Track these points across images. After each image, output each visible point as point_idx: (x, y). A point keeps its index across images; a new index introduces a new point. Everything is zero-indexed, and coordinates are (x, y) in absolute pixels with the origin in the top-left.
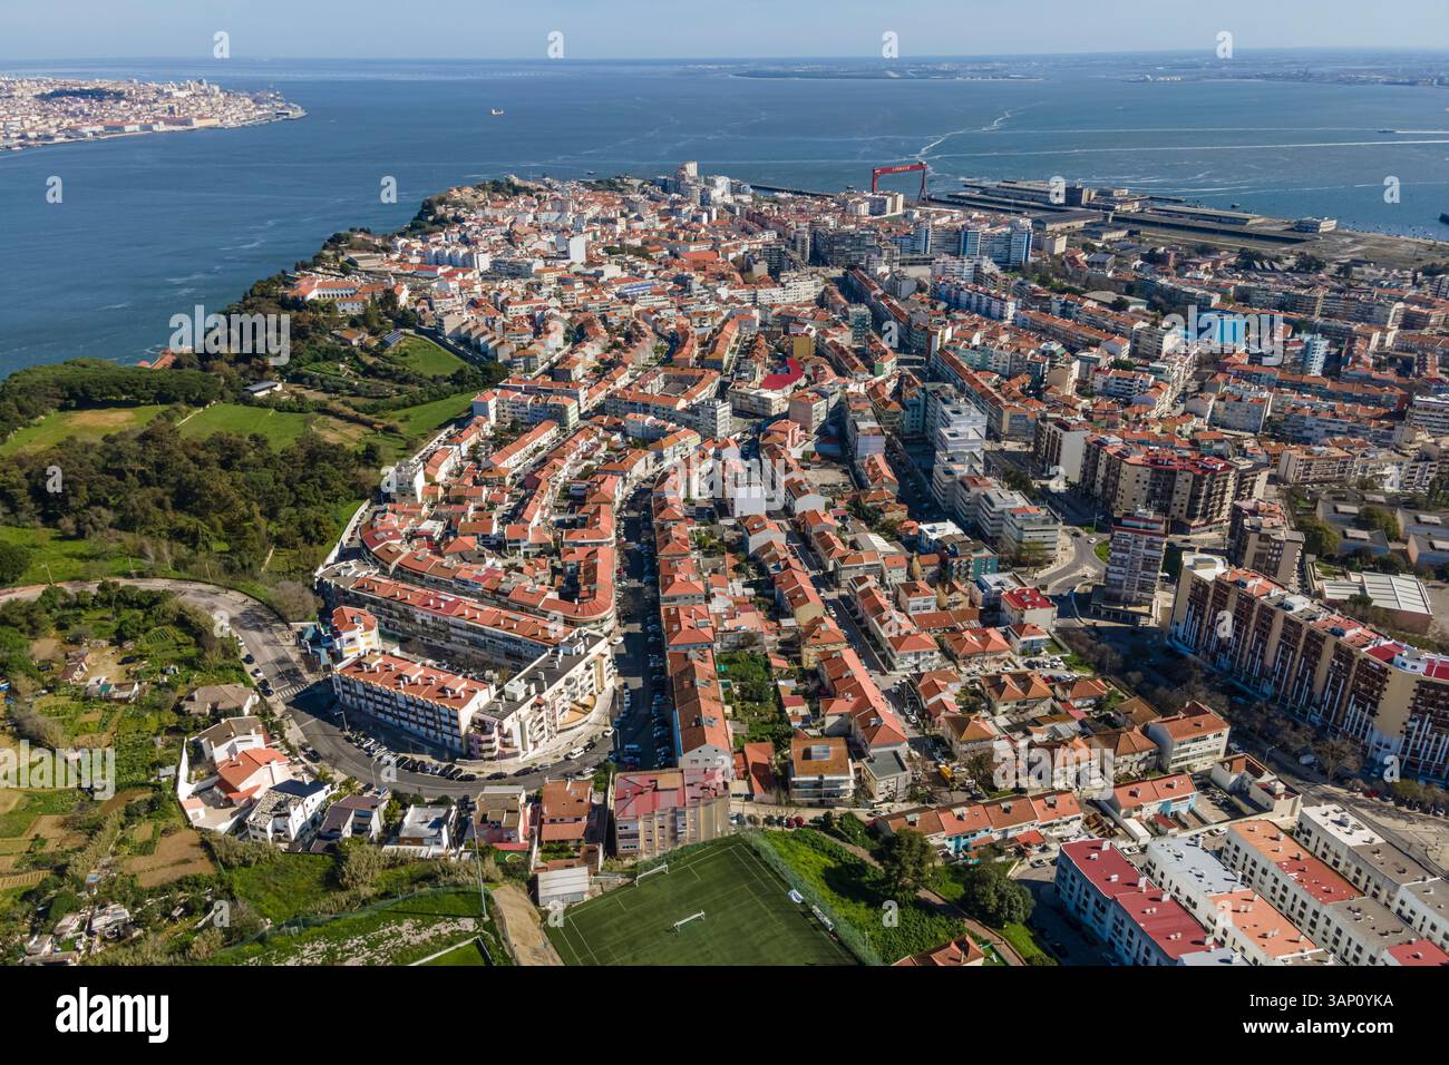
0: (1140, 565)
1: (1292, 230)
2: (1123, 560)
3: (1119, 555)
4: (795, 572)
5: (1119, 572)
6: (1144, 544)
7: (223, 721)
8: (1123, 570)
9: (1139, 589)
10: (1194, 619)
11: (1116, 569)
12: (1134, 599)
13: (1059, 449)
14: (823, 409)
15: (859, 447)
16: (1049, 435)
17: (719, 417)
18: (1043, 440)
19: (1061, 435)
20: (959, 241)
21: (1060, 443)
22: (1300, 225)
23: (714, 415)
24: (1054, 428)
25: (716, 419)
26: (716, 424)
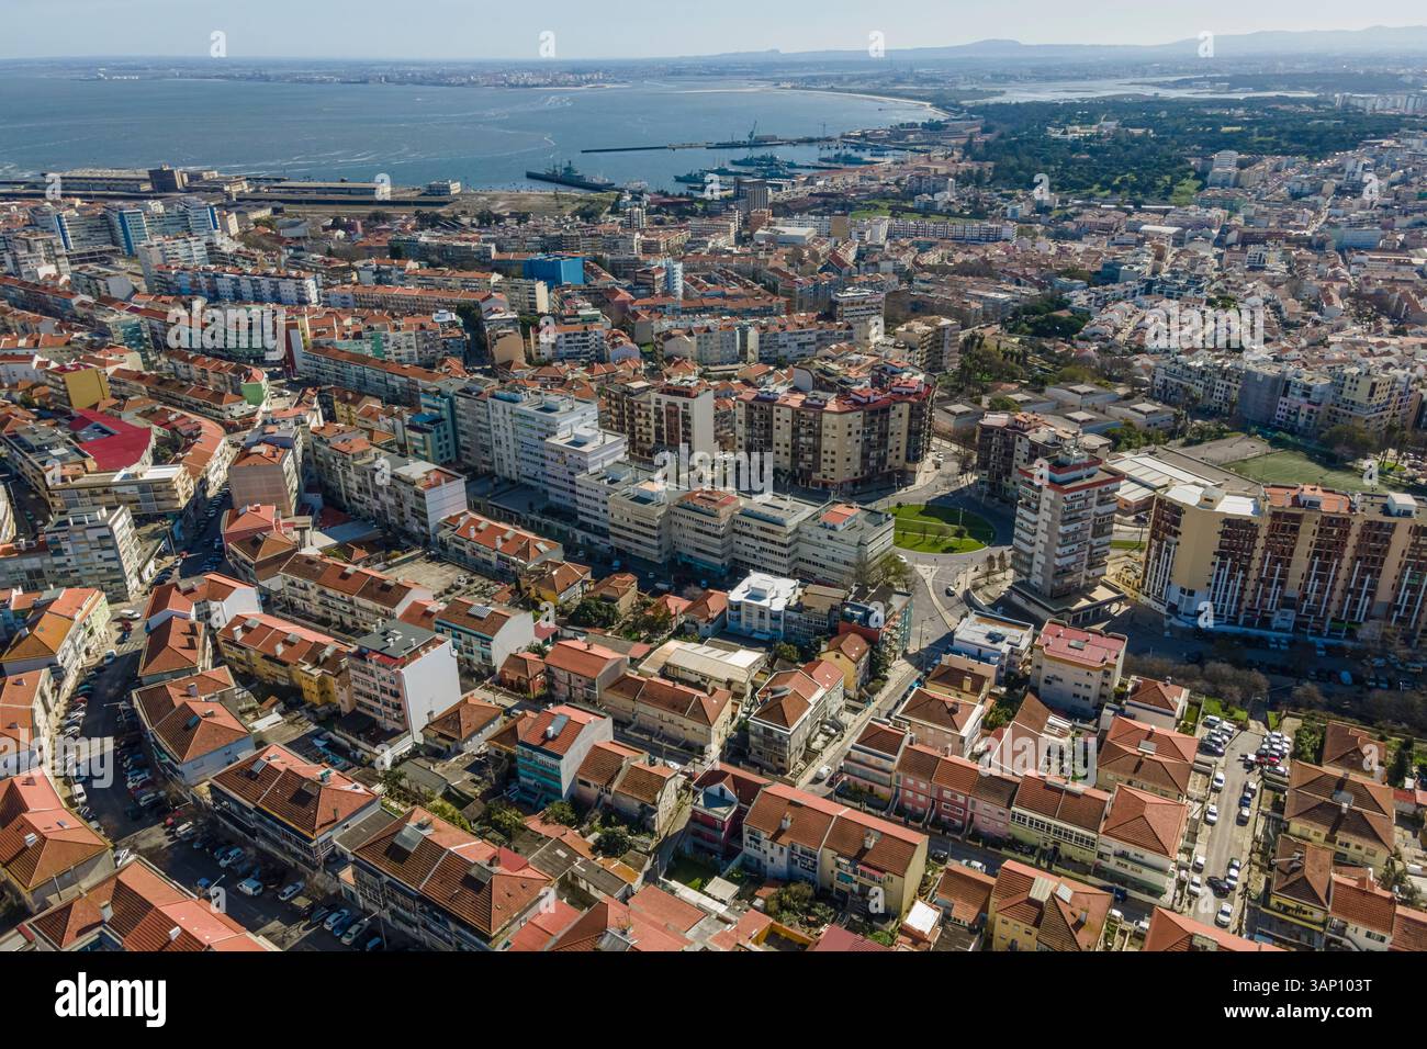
0: (1090, 531)
1: (424, 194)
2: (1077, 532)
4: (768, 790)
6: (1094, 500)
9: (1088, 567)
10: (1231, 577)
12: (1082, 583)
13: (687, 425)
14: (293, 468)
15: (429, 509)
16: (658, 412)
17: (119, 538)
18: (642, 421)
19: (686, 406)
20: (111, 228)
21: (687, 417)
22: (432, 191)
23: (107, 541)
24: (666, 399)
25: (114, 547)
26: (117, 558)
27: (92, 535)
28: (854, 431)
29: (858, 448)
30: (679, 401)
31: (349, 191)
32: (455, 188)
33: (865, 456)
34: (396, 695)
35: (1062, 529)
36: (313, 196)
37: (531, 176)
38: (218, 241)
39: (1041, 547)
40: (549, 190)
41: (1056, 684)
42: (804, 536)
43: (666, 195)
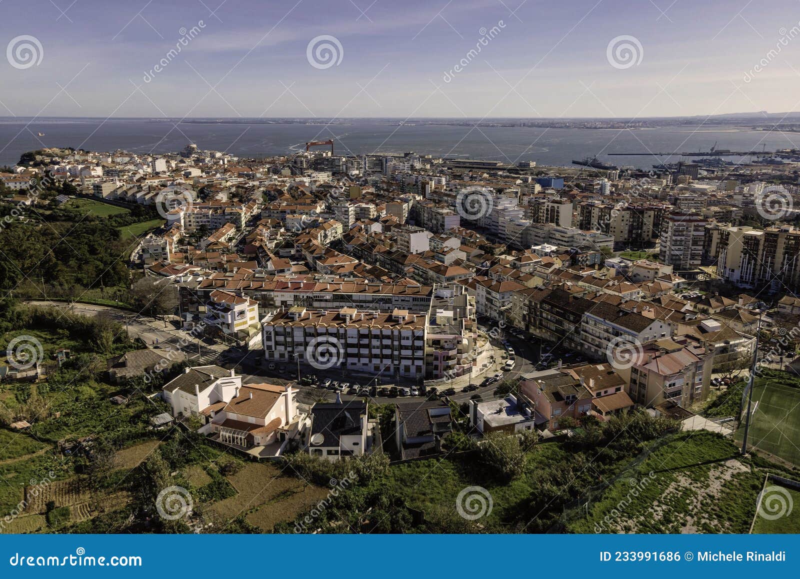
0: (691, 243)
2: (681, 241)
3: (679, 238)
5: (679, 250)
6: (692, 229)
7: (188, 370)
8: (682, 248)
9: (691, 259)
10: (749, 263)
11: (677, 248)
12: (688, 266)
13: (558, 216)
14: (407, 209)
15: (446, 223)
16: (547, 210)
17: (350, 213)
18: (541, 214)
19: (558, 207)
20: (382, 165)
21: (558, 212)
22: (521, 165)
23: (346, 212)
24: (551, 204)
25: (348, 215)
26: (348, 218)
27: (343, 210)
28: (625, 219)
29: (627, 228)
30: (556, 205)
31: (484, 164)
32: (533, 164)
33: (630, 232)
34: (408, 242)
35: (674, 238)
36: (468, 165)
37: (574, 162)
38: (415, 165)
39: (668, 248)
40: (579, 167)
41: (638, 277)
42: (575, 240)
43: (641, 171)
